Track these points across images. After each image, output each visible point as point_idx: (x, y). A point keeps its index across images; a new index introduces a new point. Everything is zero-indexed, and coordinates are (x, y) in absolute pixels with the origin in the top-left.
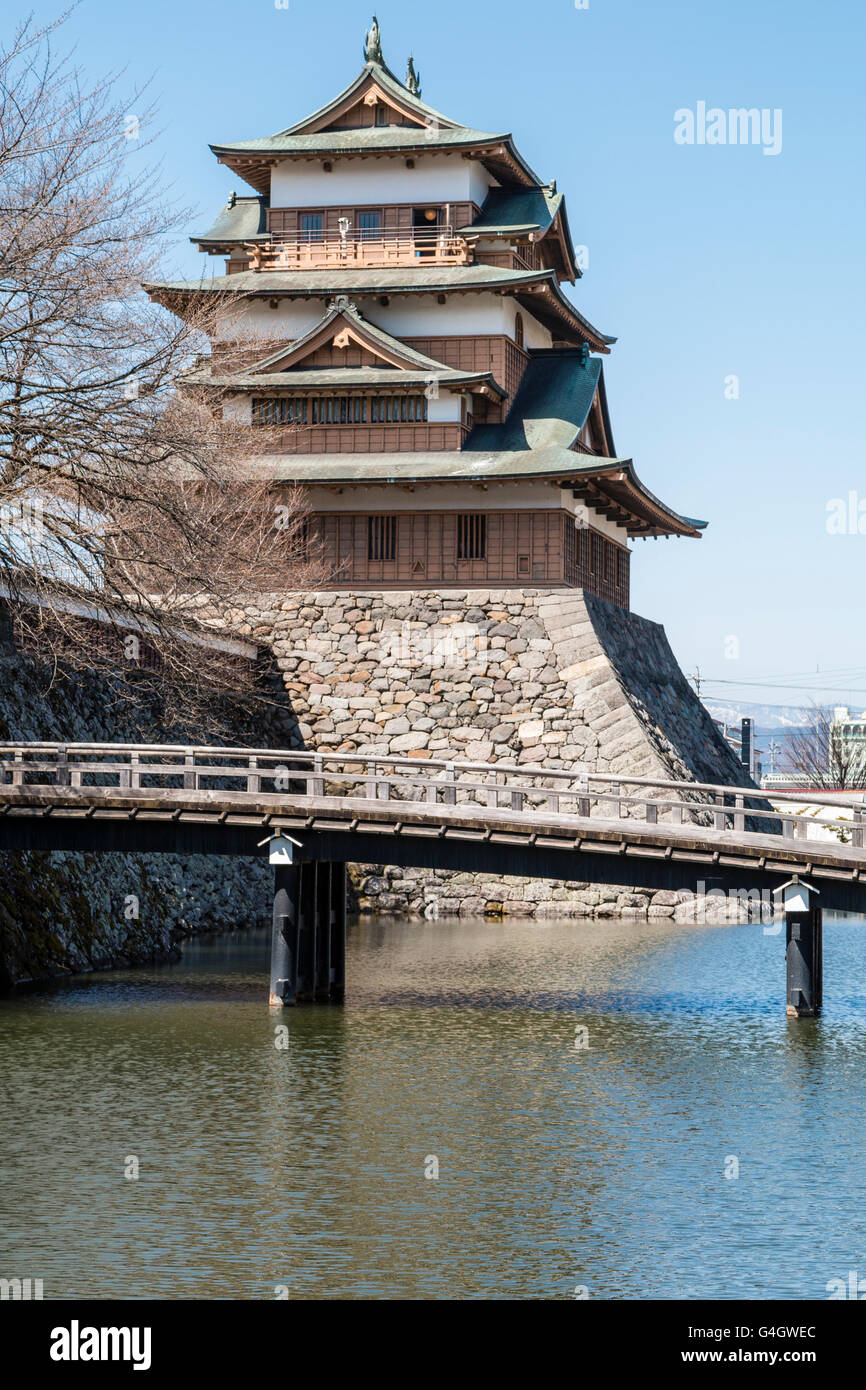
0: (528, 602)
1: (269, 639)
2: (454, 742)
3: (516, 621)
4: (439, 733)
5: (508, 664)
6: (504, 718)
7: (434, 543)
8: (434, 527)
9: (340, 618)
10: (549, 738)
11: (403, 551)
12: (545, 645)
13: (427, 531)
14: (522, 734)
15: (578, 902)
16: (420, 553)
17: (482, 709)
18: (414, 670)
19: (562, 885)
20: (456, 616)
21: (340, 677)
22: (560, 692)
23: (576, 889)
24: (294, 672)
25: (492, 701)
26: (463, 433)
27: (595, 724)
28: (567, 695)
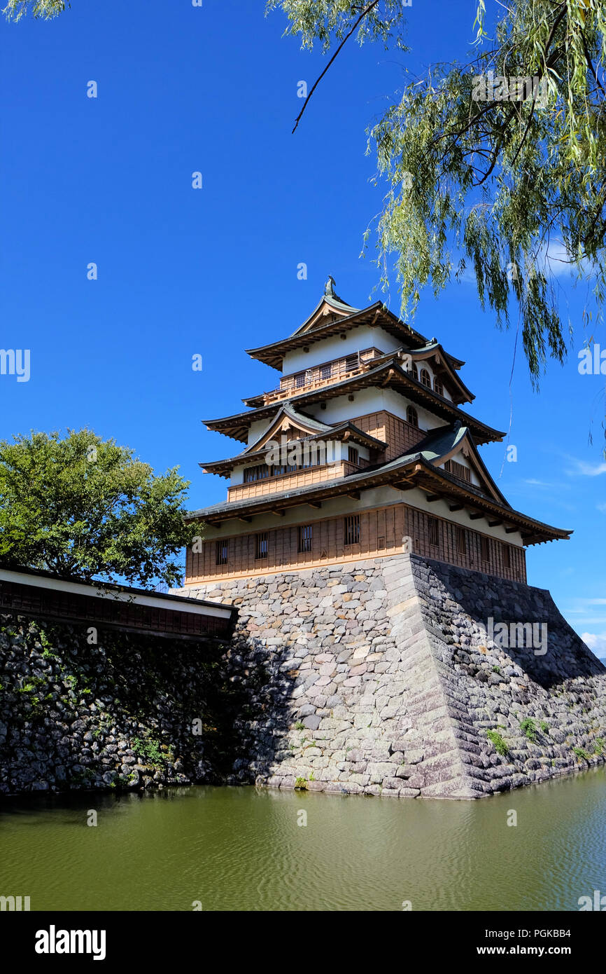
0: (377, 567)
1: (239, 606)
2: (315, 664)
3: (369, 580)
4: (308, 658)
5: (360, 609)
6: (348, 646)
7: (332, 538)
8: (332, 527)
9: (275, 590)
10: (370, 659)
11: (316, 546)
12: (380, 594)
13: (328, 531)
14: (355, 656)
15: (354, 783)
16: (324, 545)
17: (337, 641)
18: (306, 618)
19: (347, 769)
20: (336, 581)
21: (267, 626)
22: (385, 625)
23: (356, 772)
24: (245, 624)
25: (344, 634)
26: (352, 468)
27: (401, 646)
28: (389, 626)
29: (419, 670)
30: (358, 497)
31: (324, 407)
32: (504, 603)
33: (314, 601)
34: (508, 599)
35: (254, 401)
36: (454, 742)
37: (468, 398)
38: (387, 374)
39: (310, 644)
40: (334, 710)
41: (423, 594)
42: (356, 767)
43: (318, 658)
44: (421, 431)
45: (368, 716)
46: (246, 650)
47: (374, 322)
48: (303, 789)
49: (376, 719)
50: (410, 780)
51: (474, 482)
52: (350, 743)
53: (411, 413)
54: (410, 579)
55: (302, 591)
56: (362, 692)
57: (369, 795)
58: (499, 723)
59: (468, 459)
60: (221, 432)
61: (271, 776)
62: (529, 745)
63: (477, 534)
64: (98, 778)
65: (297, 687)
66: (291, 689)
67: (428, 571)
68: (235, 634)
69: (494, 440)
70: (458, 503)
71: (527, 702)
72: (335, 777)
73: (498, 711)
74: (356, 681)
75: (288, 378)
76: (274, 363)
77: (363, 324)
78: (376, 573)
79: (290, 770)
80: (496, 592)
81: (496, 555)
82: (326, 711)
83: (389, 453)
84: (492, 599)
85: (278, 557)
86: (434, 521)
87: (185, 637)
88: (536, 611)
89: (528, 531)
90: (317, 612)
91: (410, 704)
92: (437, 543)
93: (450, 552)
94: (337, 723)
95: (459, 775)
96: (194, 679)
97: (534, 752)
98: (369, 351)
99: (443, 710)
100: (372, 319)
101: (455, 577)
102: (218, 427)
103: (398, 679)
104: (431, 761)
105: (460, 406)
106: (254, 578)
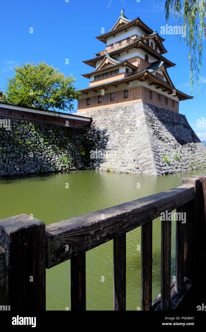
0: (133, 105)
1: (93, 118)
3: (130, 109)
4: (112, 133)
5: (127, 118)
6: (124, 129)
7: (120, 97)
8: (120, 93)
9: (103, 113)
10: (130, 133)
11: (115, 99)
12: (134, 113)
14: (125, 132)
15: (123, 169)
16: (118, 99)
17: (120, 128)
18: (112, 121)
19: (122, 165)
20: (121, 110)
21: (100, 123)
22: (134, 123)
23: (124, 166)
24: (94, 123)
25: (122, 126)
26: (127, 75)
27: (139, 129)
28: (135, 123)
29: (143, 136)
30: (128, 84)
31: (119, 56)
32: (171, 118)
33: (114, 115)
34: (173, 117)
35: (98, 54)
36: (152, 158)
37: (165, 52)
38: (139, 43)
39: (113, 128)
40: (119, 148)
41: (146, 114)
42: (124, 165)
43: (115, 133)
44: (149, 63)
45: (128, 150)
46: (95, 130)
47: (136, 25)
48: (109, 171)
49: (130, 151)
50: (139, 169)
51: (165, 80)
52: (123, 158)
53: (146, 57)
54: (143, 109)
55: (111, 113)
56: (127, 143)
57: (128, 173)
58: (167, 154)
59: (163, 72)
60: (88, 64)
61: (100, 167)
62: (175, 161)
63: (164, 96)
64: (50, 168)
65: (108, 141)
66: (107, 142)
67: (148, 107)
68: (91, 126)
69: (172, 66)
70: (159, 86)
71: (176, 149)
72: (118, 168)
73: (166, 150)
74: (125, 139)
75: (108, 46)
76: (104, 41)
77: (133, 26)
78: (132, 107)
79: (105, 166)
80: (169, 114)
81: (170, 103)
82: (116, 148)
83: (138, 70)
84: (168, 117)
85: (104, 103)
86: (151, 92)
87: (76, 127)
88: (181, 121)
89: (181, 96)
90: (115, 119)
91: (140, 147)
92: (152, 99)
93: (156, 101)
94: (119, 152)
95: (153, 168)
96: (79, 139)
97: (176, 164)
98: (134, 36)
99: (150, 149)
100: (136, 24)
101: (157, 109)
102: (86, 63)
103: (137, 139)
104: (146, 164)
105: (163, 55)
106: (97, 109)
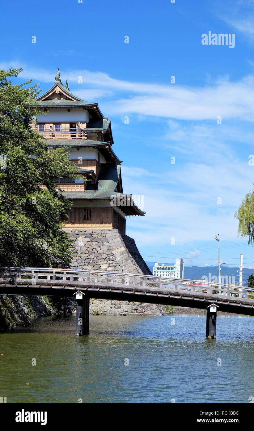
0: (103, 232)
3: (100, 237)
4: (80, 267)
5: (98, 249)
6: (97, 263)
7: (77, 216)
8: (77, 212)
10: (109, 269)
11: (69, 218)
12: (108, 244)
14: (102, 268)
15: (118, 311)
16: (73, 219)
17: (91, 261)
19: (113, 307)
20: (84, 236)
22: (112, 257)
23: (117, 308)
25: (94, 259)
27: (122, 265)
28: (114, 257)
39: (78, 261)
43: (85, 267)
44: (100, 165)
50: (139, 310)
53: (98, 157)
72: (110, 310)
95: (156, 309)
